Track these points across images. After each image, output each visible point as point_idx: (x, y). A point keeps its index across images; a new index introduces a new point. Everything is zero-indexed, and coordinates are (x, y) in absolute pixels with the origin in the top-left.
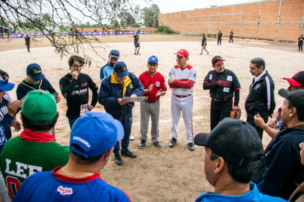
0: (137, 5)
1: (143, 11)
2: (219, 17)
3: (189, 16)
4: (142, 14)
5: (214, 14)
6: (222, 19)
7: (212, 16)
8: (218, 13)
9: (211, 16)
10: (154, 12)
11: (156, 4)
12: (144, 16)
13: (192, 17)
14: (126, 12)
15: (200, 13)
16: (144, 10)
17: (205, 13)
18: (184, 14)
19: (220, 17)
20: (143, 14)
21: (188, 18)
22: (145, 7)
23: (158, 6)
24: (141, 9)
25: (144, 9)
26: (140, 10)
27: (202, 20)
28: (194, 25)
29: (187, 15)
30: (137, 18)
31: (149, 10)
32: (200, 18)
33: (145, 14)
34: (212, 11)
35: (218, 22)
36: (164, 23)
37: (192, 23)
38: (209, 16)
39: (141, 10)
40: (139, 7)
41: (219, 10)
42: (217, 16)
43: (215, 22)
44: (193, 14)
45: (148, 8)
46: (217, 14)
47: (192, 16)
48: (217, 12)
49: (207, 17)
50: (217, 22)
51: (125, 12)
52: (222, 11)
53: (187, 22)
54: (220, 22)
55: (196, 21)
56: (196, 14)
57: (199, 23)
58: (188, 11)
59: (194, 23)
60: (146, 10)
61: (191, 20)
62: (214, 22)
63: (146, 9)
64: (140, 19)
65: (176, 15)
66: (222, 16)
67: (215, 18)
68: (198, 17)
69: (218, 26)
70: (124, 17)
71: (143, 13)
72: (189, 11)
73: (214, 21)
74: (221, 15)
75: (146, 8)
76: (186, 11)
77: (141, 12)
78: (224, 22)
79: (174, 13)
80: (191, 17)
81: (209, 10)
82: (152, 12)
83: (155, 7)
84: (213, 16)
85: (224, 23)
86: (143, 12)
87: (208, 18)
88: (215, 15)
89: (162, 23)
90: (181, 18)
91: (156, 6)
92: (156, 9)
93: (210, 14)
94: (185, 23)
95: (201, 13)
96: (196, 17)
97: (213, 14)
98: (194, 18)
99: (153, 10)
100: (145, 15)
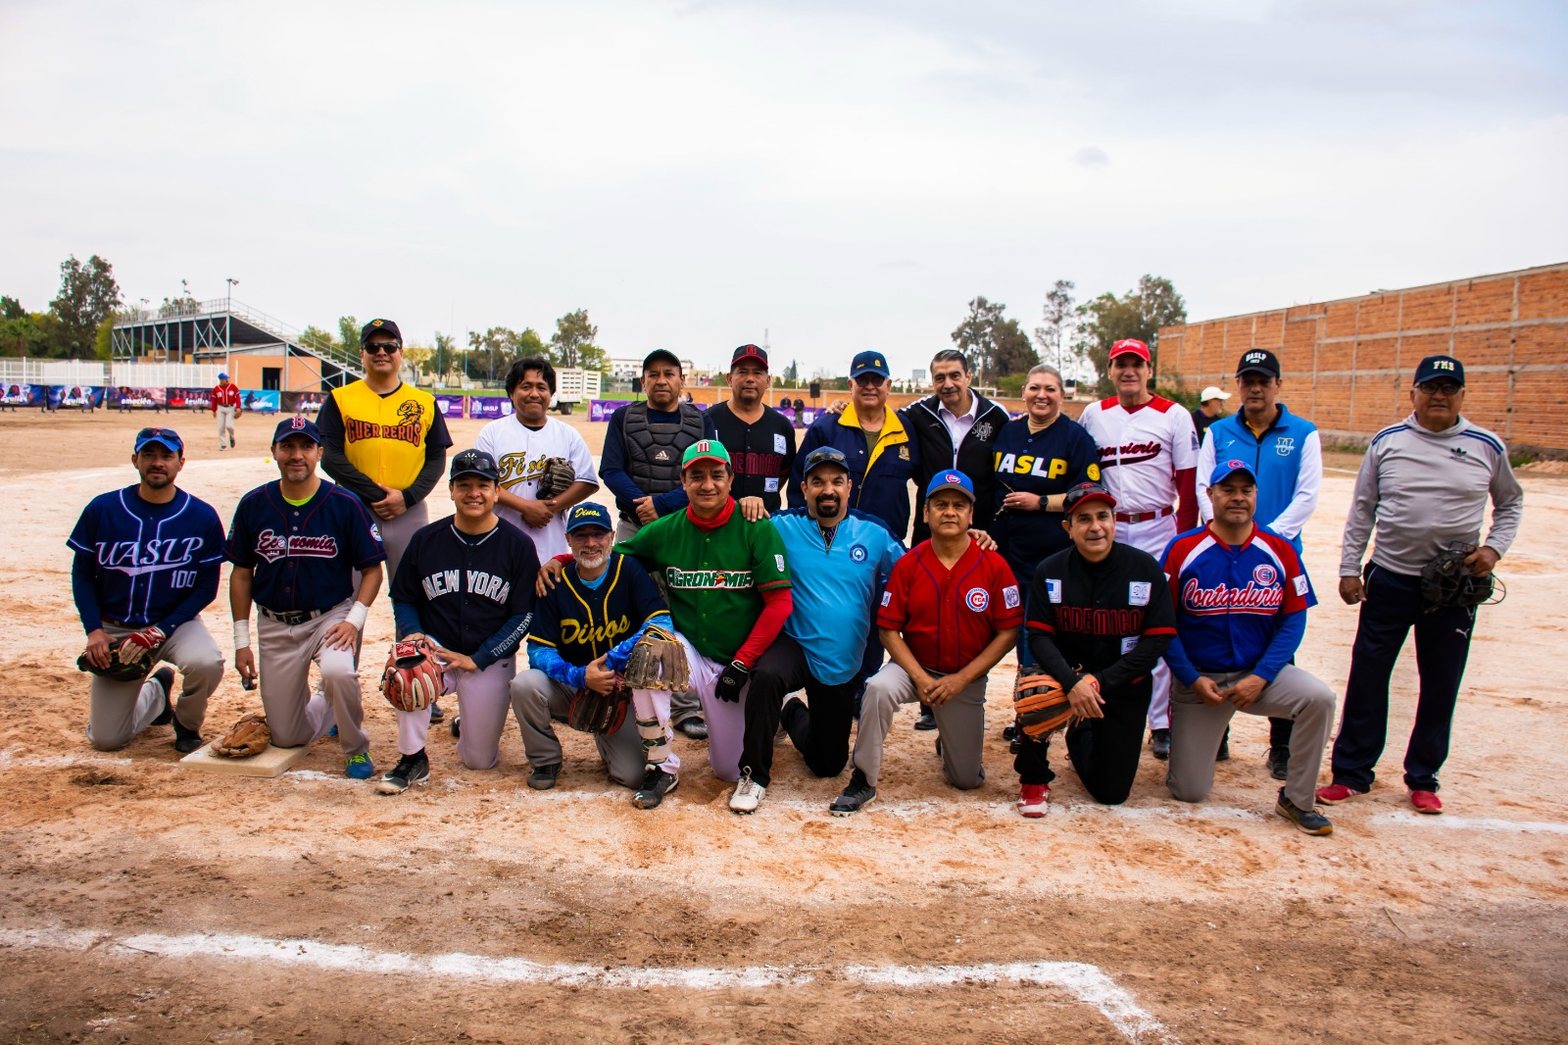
0: (1060, 284)
1: (1090, 313)
2: (1520, 337)
3: (1329, 336)
4: (1082, 329)
5: (1488, 316)
6: (1540, 344)
7: (1476, 328)
8: (1515, 314)
9: (1466, 329)
10: (1154, 320)
11: (1165, 277)
12: (1095, 341)
13: (1350, 339)
14: (997, 318)
15: (1401, 311)
16: (1097, 308)
17: (1431, 314)
18: (1304, 322)
19: (1524, 332)
20: (1089, 329)
21: (1327, 345)
22: (1104, 292)
23: (1178, 290)
24: (1081, 301)
25: (1095, 301)
26: (1073, 306)
27: (1407, 356)
28: (1358, 389)
29: (1322, 328)
30: (1054, 349)
31: (1123, 309)
32: (1398, 346)
33: (1102, 329)
34: (1477, 302)
35: (1516, 368)
36: (1188, 377)
37: (1347, 373)
38: (1457, 329)
39: (1082, 310)
40: (1070, 293)
41: (1521, 292)
42: (1508, 330)
43: (1491, 369)
44: (1358, 324)
45: (1119, 296)
46: (1504, 315)
47: (1346, 335)
48: (1504, 303)
49: (1441, 335)
50: (1505, 368)
51: (990, 317)
52: (1541, 300)
53: (1319, 370)
54: (1528, 363)
55: (1375, 364)
56: (1374, 321)
57: (1392, 372)
58: (1324, 307)
59: (1359, 373)
60: (1110, 310)
61: (1345, 355)
62: (1481, 369)
63: (1109, 304)
64: (1073, 355)
65: (1254, 329)
66: (1539, 326)
67: (1494, 341)
68: (1387, 340)
69: (1515, 391)
70: (987, 345)
71: (1091, 325)
72: (1335, 303)
73: (1489, 363)
74: (1536, 322)
75: (1110, 297)
76: (1313, 306)
77: (1077, 321)
78: (1551, 368)
79: (1247, 320)
80: (1342, 339)
81: (1455, 297)
82: (1140, 322)
83: (1158, 292)
84: (1480, 332)
85: (1552, 372)
86: (1092, 318)
87: (1446, 342)
88: (1494, 326)
89: (1176, 375)
90: (1282, 344)
91: (1167, 288)
92: (1162, 306)
93: (1459, 316)
94: (1306, 374)
95: (1405, 315)
96: (1375, 341)
97: (1482, 318)
98: (1359, 344)
99: (1149, 311)
100: (1101, 336)
